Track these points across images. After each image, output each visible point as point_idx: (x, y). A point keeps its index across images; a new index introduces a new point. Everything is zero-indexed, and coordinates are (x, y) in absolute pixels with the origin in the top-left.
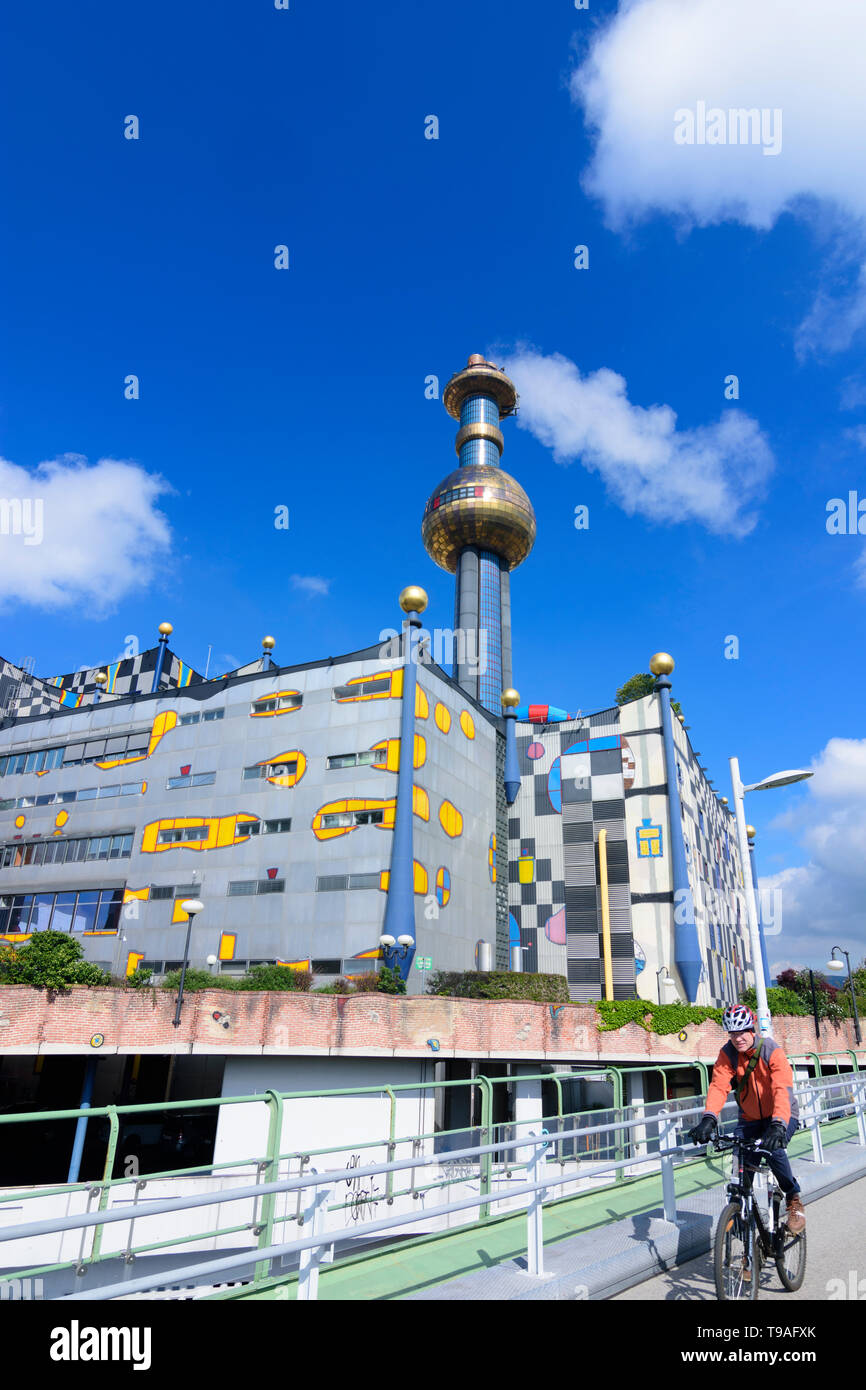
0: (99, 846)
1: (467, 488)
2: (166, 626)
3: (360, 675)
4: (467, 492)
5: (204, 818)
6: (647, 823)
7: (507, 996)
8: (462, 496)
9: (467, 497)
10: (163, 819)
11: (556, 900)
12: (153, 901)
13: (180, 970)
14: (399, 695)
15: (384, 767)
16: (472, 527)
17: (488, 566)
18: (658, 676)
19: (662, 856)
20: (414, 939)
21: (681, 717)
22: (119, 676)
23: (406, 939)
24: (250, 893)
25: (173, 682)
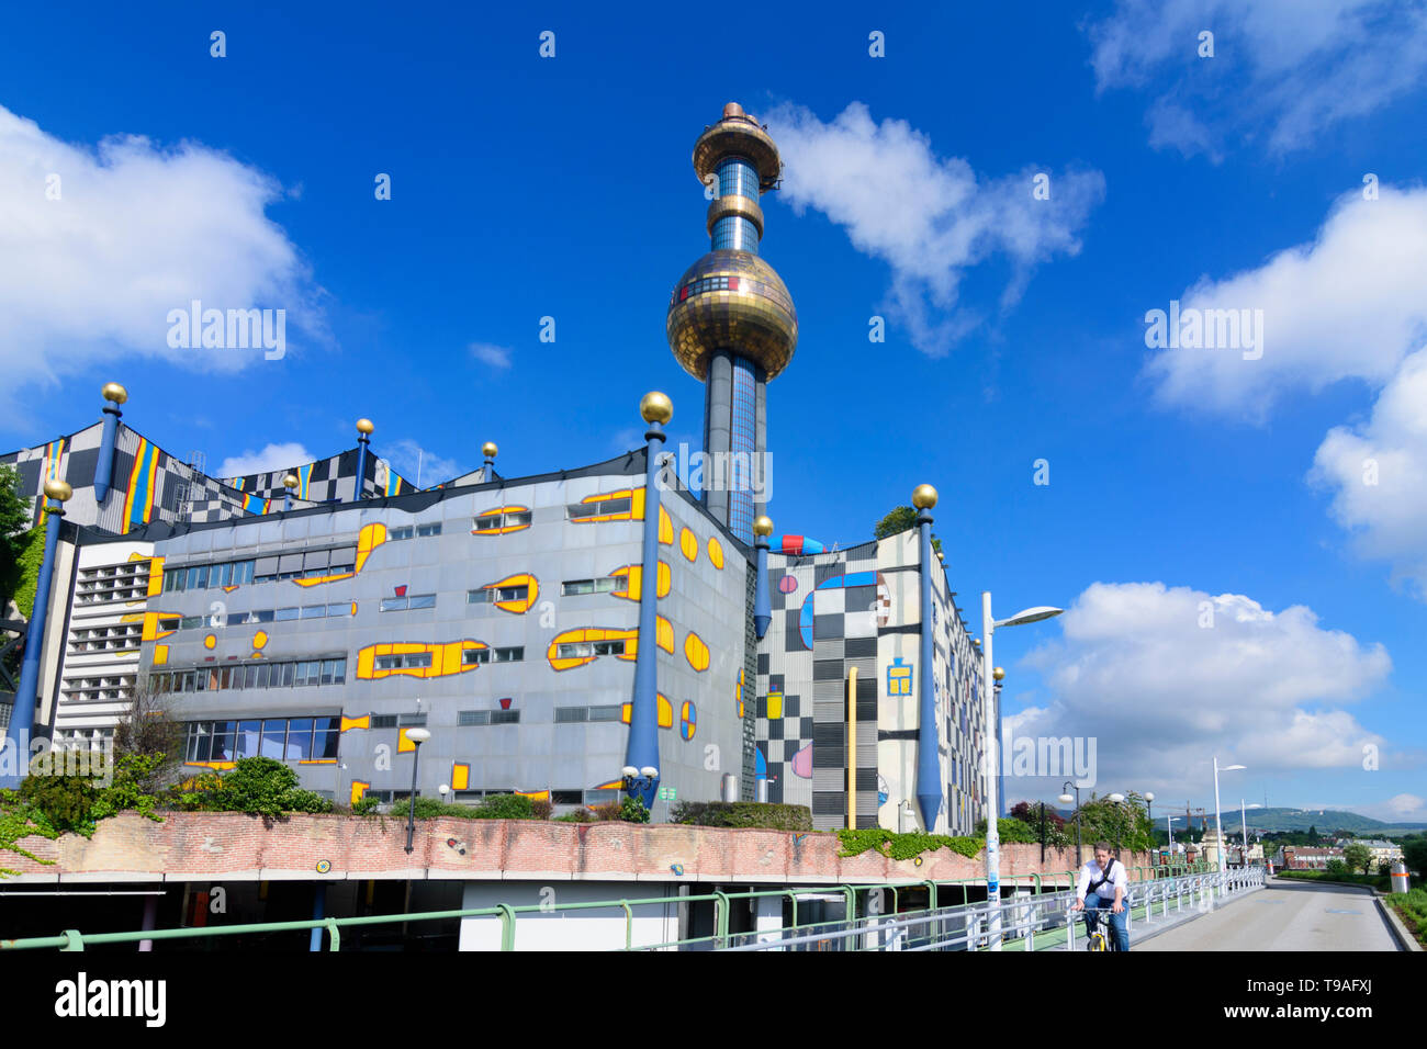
0: (309, 671)
1: (720, 277)
2: (365, 424)
3: (595, 492)
4: (720, 283)
5: (426, 644)
6: (898, 662)
7: (751, 825)
8: (714, 287)
9: (719, 289)
10: (378, 644)
11: (803, 736)
12: (376, 730)
13: (409, 798)
14: (642, 517)
15: (624, 595)
16: (726, 327)
17: (741, 375)
18: (920, 509)
19: (911, 694)
20: (658, 771)
21: (940, 555)
22: (313, 480)
23: (650, 770)
24: (483, 723)
25: (379, 490)
